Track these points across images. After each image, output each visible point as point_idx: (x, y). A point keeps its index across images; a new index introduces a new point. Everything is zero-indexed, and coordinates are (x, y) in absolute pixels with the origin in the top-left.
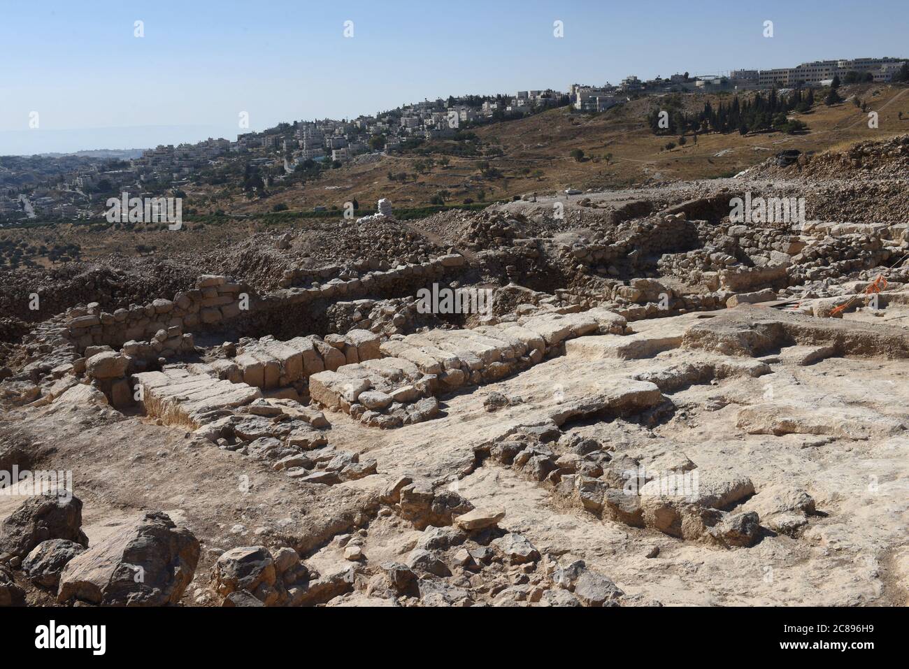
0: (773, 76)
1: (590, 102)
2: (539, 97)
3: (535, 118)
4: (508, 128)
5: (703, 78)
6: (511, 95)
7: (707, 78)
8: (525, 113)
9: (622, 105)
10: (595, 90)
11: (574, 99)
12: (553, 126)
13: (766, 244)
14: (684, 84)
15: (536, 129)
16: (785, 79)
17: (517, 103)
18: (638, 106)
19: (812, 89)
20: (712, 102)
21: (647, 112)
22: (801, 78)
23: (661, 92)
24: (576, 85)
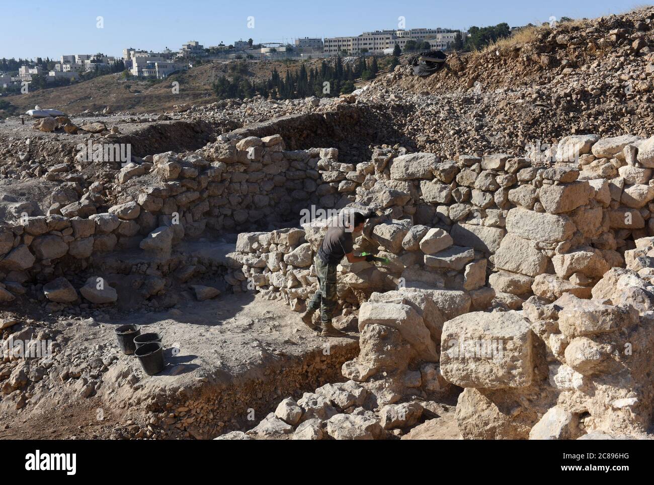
0: (336, 44)
1: (148, 67)
2: (88, 62)
3: (84, 85)
4: (52, 96)
5: (268, 46)
6: (55, 60)
7: (272, 46)
8: (72, 79)
9: (184, 72)
10: (154, 55)
11: (130, 64)
12: (107, 94)
13: (492, 193)
14: (249, 52)
15: (88, 97)
16: (349, 48)
17: (62, 68)
18: (202, 73)
19: (376, 58)
20: (279, 70)
21: (212, 79)
22: (363, 47)
23: (226, 58)
24: (131, 49)
